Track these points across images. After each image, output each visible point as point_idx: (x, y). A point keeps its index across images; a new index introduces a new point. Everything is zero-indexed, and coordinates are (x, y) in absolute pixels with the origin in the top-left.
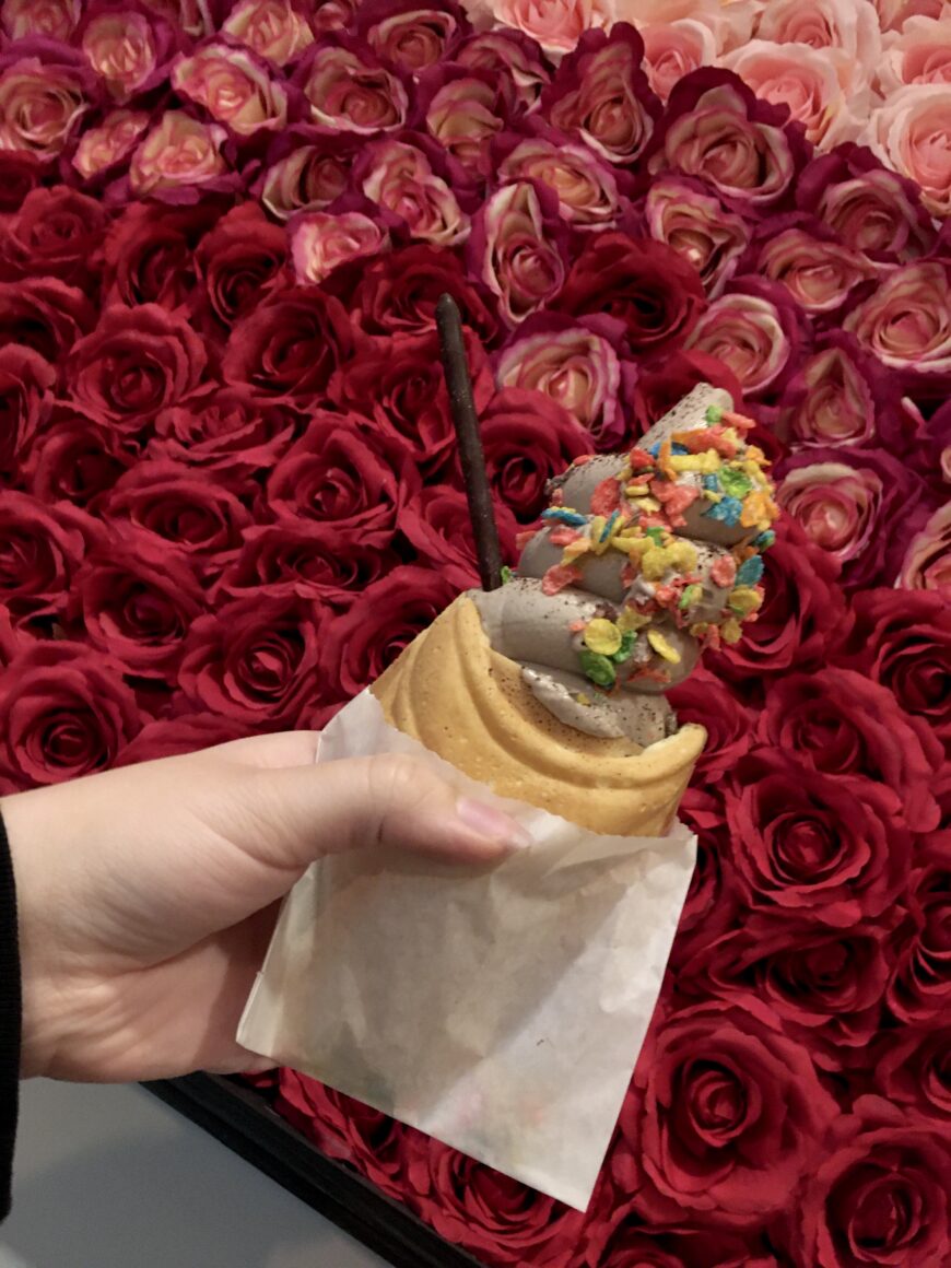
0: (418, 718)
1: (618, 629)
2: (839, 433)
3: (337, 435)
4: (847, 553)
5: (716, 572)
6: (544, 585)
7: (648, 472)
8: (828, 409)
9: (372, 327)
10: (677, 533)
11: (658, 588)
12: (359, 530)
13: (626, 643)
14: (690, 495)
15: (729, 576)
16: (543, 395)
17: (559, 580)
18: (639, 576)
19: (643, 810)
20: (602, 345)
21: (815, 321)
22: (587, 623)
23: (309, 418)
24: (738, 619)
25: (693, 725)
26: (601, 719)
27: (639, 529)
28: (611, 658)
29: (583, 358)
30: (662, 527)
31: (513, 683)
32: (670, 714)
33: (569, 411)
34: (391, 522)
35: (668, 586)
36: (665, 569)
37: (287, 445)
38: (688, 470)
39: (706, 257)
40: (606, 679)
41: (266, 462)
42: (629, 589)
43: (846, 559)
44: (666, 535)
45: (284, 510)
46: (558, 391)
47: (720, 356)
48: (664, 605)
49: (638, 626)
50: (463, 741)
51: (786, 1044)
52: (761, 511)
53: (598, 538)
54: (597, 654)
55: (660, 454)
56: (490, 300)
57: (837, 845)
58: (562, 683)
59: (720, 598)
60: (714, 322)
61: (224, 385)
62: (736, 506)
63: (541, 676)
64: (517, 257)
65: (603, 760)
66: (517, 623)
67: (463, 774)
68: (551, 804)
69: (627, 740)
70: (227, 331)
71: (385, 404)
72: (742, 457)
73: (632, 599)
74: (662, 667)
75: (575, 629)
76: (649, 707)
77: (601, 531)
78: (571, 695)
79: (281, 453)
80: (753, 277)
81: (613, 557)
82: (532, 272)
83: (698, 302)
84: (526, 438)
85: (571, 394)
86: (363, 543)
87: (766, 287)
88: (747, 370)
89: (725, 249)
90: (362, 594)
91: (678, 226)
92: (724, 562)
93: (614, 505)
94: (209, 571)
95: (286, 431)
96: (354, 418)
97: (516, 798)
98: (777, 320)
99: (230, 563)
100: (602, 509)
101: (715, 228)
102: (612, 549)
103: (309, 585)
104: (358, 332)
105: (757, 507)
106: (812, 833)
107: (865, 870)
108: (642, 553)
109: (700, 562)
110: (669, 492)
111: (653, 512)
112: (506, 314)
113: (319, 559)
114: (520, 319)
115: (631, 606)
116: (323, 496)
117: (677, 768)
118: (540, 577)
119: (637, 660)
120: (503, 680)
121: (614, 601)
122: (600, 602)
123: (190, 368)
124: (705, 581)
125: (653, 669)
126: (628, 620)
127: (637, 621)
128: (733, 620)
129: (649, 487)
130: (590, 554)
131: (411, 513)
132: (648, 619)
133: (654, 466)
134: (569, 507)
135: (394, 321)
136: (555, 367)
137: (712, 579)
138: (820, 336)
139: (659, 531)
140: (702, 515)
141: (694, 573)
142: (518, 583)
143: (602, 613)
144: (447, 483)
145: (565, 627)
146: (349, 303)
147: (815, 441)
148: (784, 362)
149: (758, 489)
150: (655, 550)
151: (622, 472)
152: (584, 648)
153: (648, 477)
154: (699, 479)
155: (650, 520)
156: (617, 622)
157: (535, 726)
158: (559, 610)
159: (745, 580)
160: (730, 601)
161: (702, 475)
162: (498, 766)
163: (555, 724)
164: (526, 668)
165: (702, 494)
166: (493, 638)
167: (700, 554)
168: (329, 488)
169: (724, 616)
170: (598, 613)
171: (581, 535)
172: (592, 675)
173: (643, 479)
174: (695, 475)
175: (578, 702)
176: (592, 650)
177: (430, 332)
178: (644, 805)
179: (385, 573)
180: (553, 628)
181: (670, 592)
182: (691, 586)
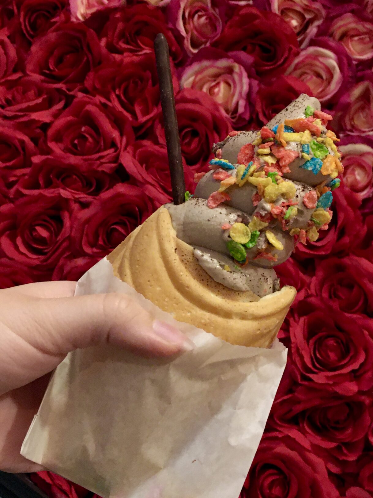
0: (133, 274)
1: (249, 229)
2: (365, 128)
3: (89, 107)
4: (366, 194)
5: (306, 200)
6: (209, 203)
7: (271, 141)
8: (361, 114)
9: (112, 48)
10: (285, 177)
11: (272, 207)
12: (98, 162)
13: (253, 237)
14: (293, 155)
15: (314, 203)
16: (206, 94)
17: (217, 200)
18: (263, 200)
19: (258, 332)
20: (240, 68)
21: (357, 65)
22: (232, 225)
23: (74, 97)
24: (317, 228)
25: (289, 287)
26: (237, 280)
27: (264, 173)
28: (244, 245)
29: (230, 75)
30: (277, 173)
31: (188, 257)
32: (276, 280)
33: (220, 104)
34: (116, 159)
35: (279, 206)
36: (277, 196)
37: (60, 112)
38: (294, 141)
39: (301, 25)
40: (241, 257)
41: (47, 120)
42: (256, 207)
43: (365, 197)
44: (279, 177)
45: (57, 148)
46: (214, 93)
47: (305, 80)
48: (275, 217)
49: (261, 228)
50: (158, 289)
51: (313, 457)
52: (333, 166)
53: (240, 177)
54: (237, 243)
55: (277, 131)
56: (180, 38)
57: (348, 351)
59: (308, 215)
60: (302, 61)
61: (26, 75)
62: (319, 163)
63: (204, 254)
64: (196, 16)
65: (236, 303)
66: (192, 223)
67: (157, 308)
68: (206, 327)
69: (252, 293)
70: (30, 44)
71: (117, 92)
72: (324, 136)
73: (258, 213)
74: (273, 252)
75: (225, 228)
76: (264, 275)
77: (242, 173)
78: (220, 265)
79: (56, 116)
80: (326, 38)
81: (248, 189)
82: (204, 25)
83: (295, 49)
84: (195, 117)
85: (221, 95)
86: (100, 169)
87: (332, 43)
88: (318, 89)
89: (311, 21)
90: (97, 197)
91: (287, 7)
92: (310, 194)
93: (251, 158)
94: (12, 179)
95: (60, 103)
96: (99, 99)
97: (187, 323)
98: (336, 62)
99: (24, 175)
100: (244, 161)
101: (307, 9)
102: (248, 184)
103: (68, 191)
104: (104, 50)
105: (331, 164)
106: (335, 344)
107: (362, 365)
108: (265, 187)
109: (297, 193)
110: (282, 152)
111: (272, 164)
112: (188, 48)
113: (74, 177)
114: (195, 51)
115: (257, 216)
116: (78, 142)
117: (279, 310)
118: (206, 198)
119: (259, 247)
120: (183, 256)
121: (247, 213)
122: (239, 213)
123: (7, 64)
124: (299, 204)
125: (267, 253)
126: (255, 224)
127: (260, 225)
128: (314, 228)
129: (271, 150)
130: (235, 186)
131: (128, 154)
132: (266, 224)
133: (274, 138)
134: (225, 159)
135: (124, 46)
136: (213, 79)
137: (304, 203)
138: (359, 74)
139: (275, 175)
140: (300, 167)
141: (294, 200)
142: (194, 201)
143: (240, 219)
144: (149, 139)
145: (219, 227)
146: (100, 35)
147: (352, 131)
148: (339, 86)
149: (332, 154)
150: (272, 185)
151: (256, 141)
152: (229, 239)
153: (270, 144)
154: (299, 147)
155: (270, 168)
156: (249, 225)
157: (200, 282)
158: (216, 217)
159: (322, 206)
160: (313, 217)
161: (301, 144)
162: (177, 304)
163: (211, 282)
164: (196, 249)
165: (300, 155)
166: (178, 232)
167: (297, 189)
168: (82, 138)
169: (309, 225)
170: (238, 220)
171: (231, 175)
172: (233, 254)
173: (267, 145)
174: (297, 144)
175: (224, 269)
176: (234, 241)
177: (145, 54)
178: (259, 330)
179: (111, 187)
180: (212, 227)
181: (279, 209)
182: (292, 207)
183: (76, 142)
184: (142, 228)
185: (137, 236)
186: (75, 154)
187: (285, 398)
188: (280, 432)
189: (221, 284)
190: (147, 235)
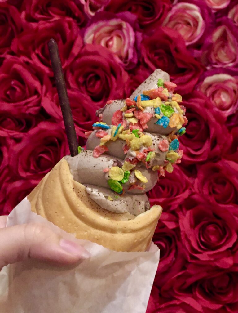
0: (45, 208)
1: (122, 170)
2: (227, 61)
3: (16, 66)
4: (230, 112)
5: (160, 146)
6: (94, 154)
8: (222, 51)
9: (30, 19)
10: (145, 131)
11: (137, 154)
12: (26, 107)
13: (125, 175)
14: (149, 116)
15: (166, 147)
16: (103, 47)
17: (99, 152)
18: (130, 149)
19: (136, 241)
20: (127, 25)
21: (216, 14)
22: (110, 169)
24: (172, 163)
25: (156, 206)
26: (117, 206)
27: (129, 130)
28: (120, 182)
29: (120, 31)
30: (139, 130)
31: (82, 193)
34: (39, 103)
35: (142, 153)
36: (140, 146)
38: (149, 106)
40: (119, 190)
42: (126, 154)
43: (230, 114)
44: (140, 132)
46: (109, 45)
47: (178, 29)
48: (140, 160)
49: (131, 168)
50: (63, 217)
52: (178, 121)
53: (113, 135)
54: (115, 181)
55: (137, 100)
56: (80, 6)
57: (224, 233)
58: (102, 192)
59: (163, 156)
60: (174, 14)
62: (167, 120)
63: (93, 190)
65: (118, 222)
66: (83, 169)
67: (63, 231)
68: (98, 241)
69: (129, 213)
71: (36, 52)
72: (170, 100)
73: (128, 158)
74: (141, 185)
75: (105, 171)
76: (137, 200)
77: (114, 132)
78: (105, 197)
81: (119, 142)
83: (167, 6)
85: (115, 46)
86: (27, 112)
90: (26, 134)
92: (164, 142)
93: (121, 120)
96: (23, 58)
97: (84, 239)
98: (200, 13)
100: (116, 123)
102: (119, 139)
103: (4, 131)
104: (24, 21)
105: (176, 119)
107: (235, 244)
108: (131, 140)
109: (154, 142)
110: (141, 115)
111: (135, 124)
112: (87, 12)
113: (9, 119)
114: (93, 14)
115: (127, 161)
116: (10, 92)
117: (149, 223)
118: (92, 150)
119: (131, 182)
120: (79, 192)
122: (115, 160)
124: (156, 150)
125: (137, 185)
126: (126, 167)
127: (130, 166)
128: (170, 164)
129: (134, 113)
130: (110, 141)
131: (47, 99)
132: (135, 166)
133: (135, 105)
134: (103, 122)
135: (39, 16)
136: (108, 35)
137: (159, 149)
139: (137, 131)
140: (155, 124)
141: (152, 147)
142: (84, 153)
143: (116, 164)
145: (101, 170)
146: (20, 9)
147: (217, 64)
148: (203, 31)
149: (177, 112)
150: (136, 139)
151: (123, 108)
152: (109, 178)
153: (133, 109)
154: (153, 110)
155: (134, 127)
156: (122, 168)
157: (92, 210)
158: (99, 164)
159: (173, 149)
160: (167, 157)
161: (154, 108)
162: (77, 227)
163: (100, 209)
164: (87, 187)
165: (154, 116)
166: (74, 175)
167: (154, 139)
168: (13, 89)
169: (165, 163)
170: (114, 164)
171: (107, 134)
172: (114, 189)
173: (131, 111)
174: (151, 108)
175: (108, 199)
176: (112, 179)
177: (56, 21)
178: (136, 239)
179: (36, 125)
180: (97, 171)
181: (142, 155)
182: (150, 152)
183: (8, 93)
184: (49, 175)
185: (46, 181)
186: (8, 102)
187: (180, 273)
188: (179, 300)
189: (106, 210)
190: (53, 180)
